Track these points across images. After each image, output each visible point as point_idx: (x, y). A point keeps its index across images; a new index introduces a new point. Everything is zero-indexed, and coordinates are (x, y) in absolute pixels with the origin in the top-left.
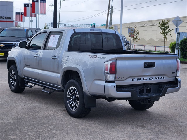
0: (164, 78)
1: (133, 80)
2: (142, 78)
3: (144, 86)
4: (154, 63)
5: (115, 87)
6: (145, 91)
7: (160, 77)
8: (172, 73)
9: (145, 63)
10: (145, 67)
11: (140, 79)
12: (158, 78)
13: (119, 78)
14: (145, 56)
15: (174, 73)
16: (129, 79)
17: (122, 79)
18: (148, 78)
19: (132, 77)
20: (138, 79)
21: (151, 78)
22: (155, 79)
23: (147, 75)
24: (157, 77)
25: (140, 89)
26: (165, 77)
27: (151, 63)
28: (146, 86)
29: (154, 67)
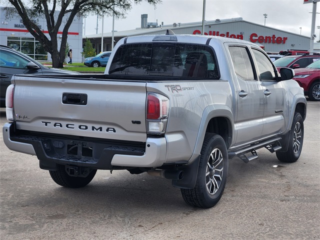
0: (114, 131)
1: (46, 125)
2: (64, 124)
3: (78, 142)
4: (85, 96)
6: (80, 152)
7: (104, 127)
8: (134, 122)
9: (64, 94)
10: (64, 102)
11: (61, 126)
12: (101, 129)
13: (20, 117)
15: (139, 123)
16: (40, 121)
17: (25, 120)
18: (77, 125)
19: (46, 119)
20: (56, 124)
21: (84, 127)
22: (93, 130)
23: (71, 118)
24: (97, 126)
25: (69, 146)
26: (116, 128)
27: (78, 95)
28: (82, 142)
29: (85, 104)
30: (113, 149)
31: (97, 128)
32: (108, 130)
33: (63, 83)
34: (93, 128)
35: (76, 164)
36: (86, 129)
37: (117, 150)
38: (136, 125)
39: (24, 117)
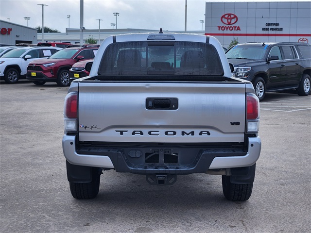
0: (209, 134)
2: (146, 131)
3: (159, 149)
4: (176, 100)
5: (72, 143)
6: (162, 159)
7: (197, 131)
8: (232, 124)
9: (148, 100)
10: (148, 107)
11: (142, 133)
12: (193, 133)
13: (86, 127)
14: (147, 85)
15: (238, 124)
16: (113, 130)
17: (93, 130)
19: (121, 128)
21: (172, 133)
22: (183, 135)
23: (157, 124)
24: (188, 131)
25: (147, 154)
26: (210, 131)
27: (167, 99)
28: (164, 149)
29: (176, 108)
30: (213, 153)
31: (188, 133)
32: (201, 134)
33: (147, 87)
34: (183, 133)
35: (166, 172)
36: (174, 135)
37: (217, 152)
38: (235, 126)
39: (92, 127)
